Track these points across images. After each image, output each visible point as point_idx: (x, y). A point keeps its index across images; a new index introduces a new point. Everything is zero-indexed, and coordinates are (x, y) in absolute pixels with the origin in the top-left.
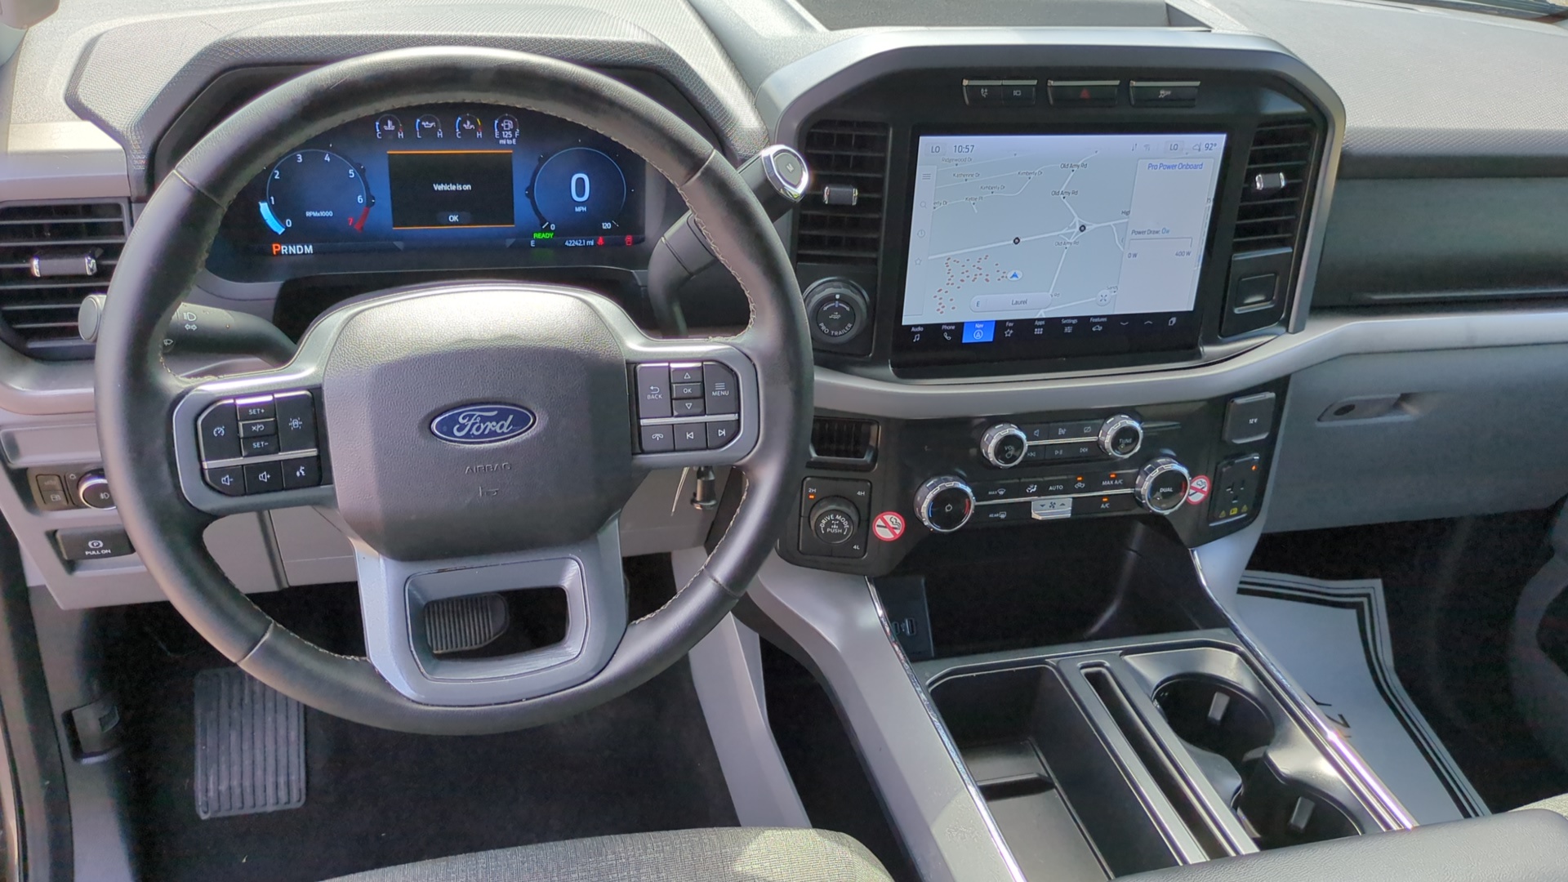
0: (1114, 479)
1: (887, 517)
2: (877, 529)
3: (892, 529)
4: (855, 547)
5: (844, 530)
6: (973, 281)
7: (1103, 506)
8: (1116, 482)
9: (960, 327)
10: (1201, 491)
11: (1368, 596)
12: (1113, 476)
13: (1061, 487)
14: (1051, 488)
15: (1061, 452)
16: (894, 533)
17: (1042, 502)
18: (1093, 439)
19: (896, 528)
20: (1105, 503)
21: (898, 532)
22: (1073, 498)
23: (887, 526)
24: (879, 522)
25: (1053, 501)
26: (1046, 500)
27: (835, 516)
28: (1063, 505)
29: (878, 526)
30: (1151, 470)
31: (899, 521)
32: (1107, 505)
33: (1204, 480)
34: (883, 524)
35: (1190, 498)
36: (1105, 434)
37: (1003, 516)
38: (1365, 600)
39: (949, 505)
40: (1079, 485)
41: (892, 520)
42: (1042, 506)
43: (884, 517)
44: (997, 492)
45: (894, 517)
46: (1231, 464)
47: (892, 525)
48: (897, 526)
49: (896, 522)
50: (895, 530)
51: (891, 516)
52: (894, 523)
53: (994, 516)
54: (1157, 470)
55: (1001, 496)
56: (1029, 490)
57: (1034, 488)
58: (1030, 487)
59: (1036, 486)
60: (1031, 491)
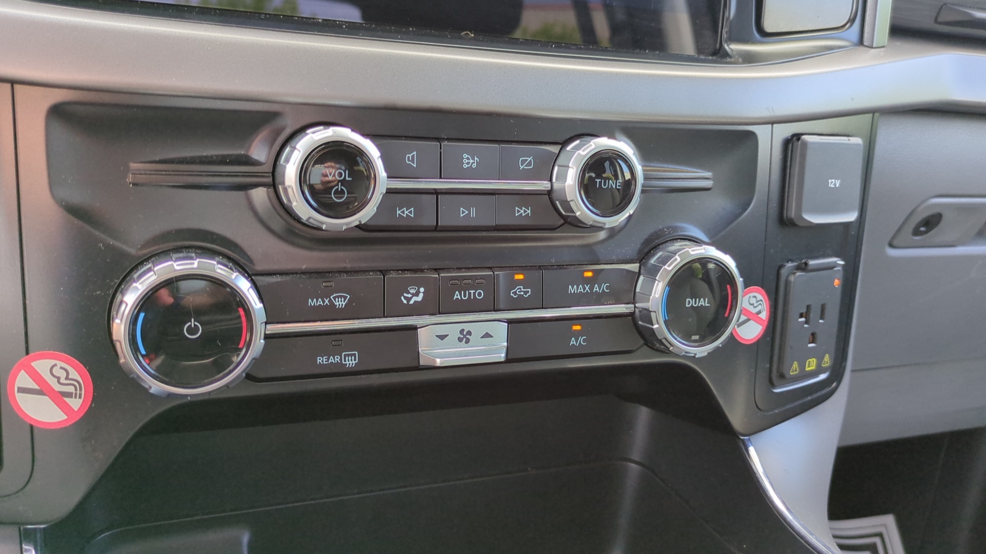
0: (591, 281)
1: (42, 366)
2: (19, 397)
3: (59, 398)
7: (573, 341)
8: (596, 288)
10: (755, 317)
12: (589, 274)
13: (479, 294)
14: (457, 296)
15: (473, 212)
16: (65, 408)
17: (441, 330)
18: (544, 185)
19: (69, 395)
20: (577, 335)
21: (76, 404)
22: (510, 322)
23: (44, 389)
24: (23, 380)
25: (467, 327)
26: (452, 325)
28: (487, 335)
29: (22, 390)
30: (664, 261)
31: (74, 374)
32: (581, 339)
33: (760, 297)
34: (34, 386)
35: (738, 330)
36: (563, 177)
37: (351, 363)
40: (520, 291)
41: (57, 371)
42: (442, 337)
43: (34, 364)
44: (330, 301)
45: (60, 364)
46: (803, 267)
47: (58, 388)
48: (71, 389)
49: (67, 378)
50: (67, 400)
51: (53, 362)
52: (63, 380)
53: (330, 361)
54: (677, 257)
55: (341, 310)
56: (408, 299)
57: (417, 294)
58: (408, 293)
59: (422, 290)
60: (412, 302)
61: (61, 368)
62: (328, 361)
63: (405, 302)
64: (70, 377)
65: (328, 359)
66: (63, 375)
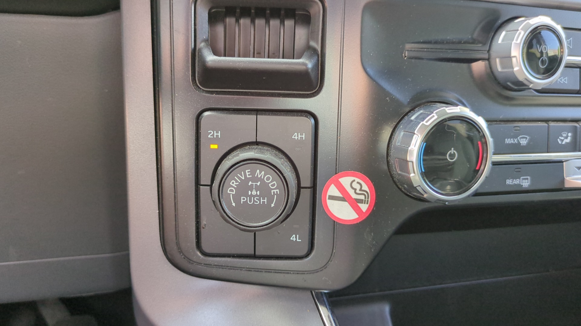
1: (346, 181)
2: (330, 203)
3: (354, 204)
4: (293, 238)
5: (270, 201)
16: (357, 210)
19: (361, 201)
21: (364, 207)
23: (345, 197)
24: (333, 191)
27: (253, 173)
29: (332, 198)
31: (365, 187)
34: (340, 195)
37: (525, 183)
41: (355, 185)
42: (579, 168)
43: (340, 180)
44: (518, 140)
45: (357, 180)
47: (354, 196)
48: (362, 197)
49: (361, 190)
50: (360, 205)
51: (352, 178)
52: (358, 191)
53: (514, 183)
55: (524, 147)
56: (562, 141)
57: (566, 138)
58: (562, 136)
59: (570, 134)
60: (564, 143)
61: (358, 183)
62: (512, 183)
63: (560, 142)
64: (363, 189)
65: (513, 181)
66: (358, 187)
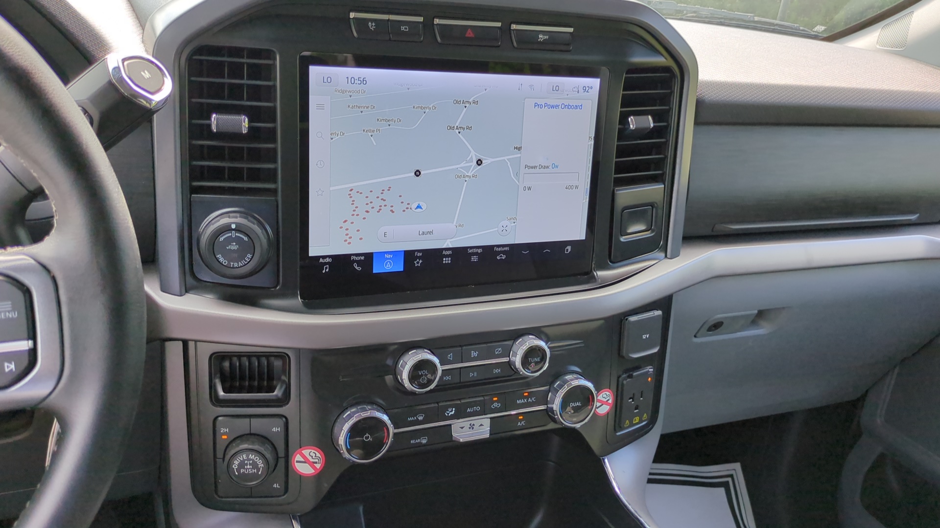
0: (527, 397)
1: (306, 452)
2: (296, 464)
3: (312, 464)
4: (275, 486)
5: (258, 471)
6: (378, 212)
7: (519, 424)
8: (530, 400)
9: (369, 257)
10: (606, 403)
11: (731, 476)
12: (526, 394)
13: (478, 408)
14: (469, 410)
15: (475, 374)
16: (314, 468)
17: (462, 425)
18: (505, 360)
19: (316, 463)
20: (521, 421)
21: (318, 466)
22: (491, 418)
23: (306, 461)
24: (298, 458)
25: (472, 422)
26: (466, 422)
27: (248, 456)
28: (481, 425)
29: (298, 462)
30: (561, 386)
31: (318, 455)
32: (523, 422)
33: (608, 393)
34: (303, 460)
35: (597, 410)
36: (515, 355)
37: (424, 441)
38: (730, 479)
39: (367, 435)
40: (496, 405)
41: (311, 454)
42: (462, 428)
43: (303, 452)
44: (417, 418)
45: (313, 451)
46: (630, 376)
47: (312, 460)
48: (317, 460)
49: (315, 456)
50: (315, 465)
51: (310, 450)
52: (314, 457)
54: (566, 386)
55: (421, 421)
56: (448, 414)
57: (452, 411)
58: (448, 411)
59: (454, 409)
60: (450, 415)
61: (314, 453)
62: (415, 442)
63: (447, 415)
64: (317, 455)
66: (314, 455)
